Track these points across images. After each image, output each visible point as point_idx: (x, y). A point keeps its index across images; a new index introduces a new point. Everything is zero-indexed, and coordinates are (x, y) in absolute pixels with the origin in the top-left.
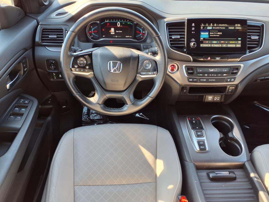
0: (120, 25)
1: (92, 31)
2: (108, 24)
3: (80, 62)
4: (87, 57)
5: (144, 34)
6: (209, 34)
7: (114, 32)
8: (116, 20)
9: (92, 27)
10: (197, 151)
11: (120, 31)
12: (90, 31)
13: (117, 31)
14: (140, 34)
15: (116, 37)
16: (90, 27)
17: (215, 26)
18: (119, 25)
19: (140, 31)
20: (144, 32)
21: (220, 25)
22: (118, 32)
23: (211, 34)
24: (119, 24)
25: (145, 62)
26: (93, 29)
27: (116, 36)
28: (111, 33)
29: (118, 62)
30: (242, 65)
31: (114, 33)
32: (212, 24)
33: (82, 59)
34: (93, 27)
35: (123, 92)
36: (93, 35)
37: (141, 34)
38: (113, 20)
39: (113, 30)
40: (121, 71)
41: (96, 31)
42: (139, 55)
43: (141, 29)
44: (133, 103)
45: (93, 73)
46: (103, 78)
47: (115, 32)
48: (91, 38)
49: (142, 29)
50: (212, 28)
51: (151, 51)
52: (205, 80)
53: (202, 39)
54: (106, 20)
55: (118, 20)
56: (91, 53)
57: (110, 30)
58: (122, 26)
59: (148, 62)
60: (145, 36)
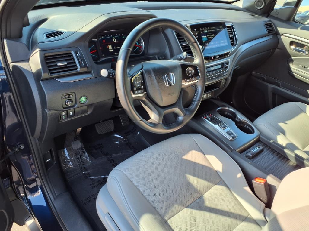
2: (104, 41)
6: (207, 37)
8: (110, 36)
10: (231, 140)
11: (118, 47)
13: (115, 48)
15: (115, 54)
17: (209, 29)
18: (115, 41)
20: (140, 45)
21: (211, 28)
23: (209, 37)
24: (114, 39)
28: (110, 51)
29: (171, 74)
30: (229, 60)
31: (112, 51)
32: (206, 28)
37: (138, 47)
38: (107, 36)
39: (110, 47)
41: (95, 51)
45: (146, 92)
47: (113, 48)
50: (208, 32)
52: (210, 79)
53: (204, 42)
54: (100, 37)
55: (113, 35)
56: (141, 70)
57: (108, 47)
58: (118, 41)
59: (190, 68)
60: (143, 49)
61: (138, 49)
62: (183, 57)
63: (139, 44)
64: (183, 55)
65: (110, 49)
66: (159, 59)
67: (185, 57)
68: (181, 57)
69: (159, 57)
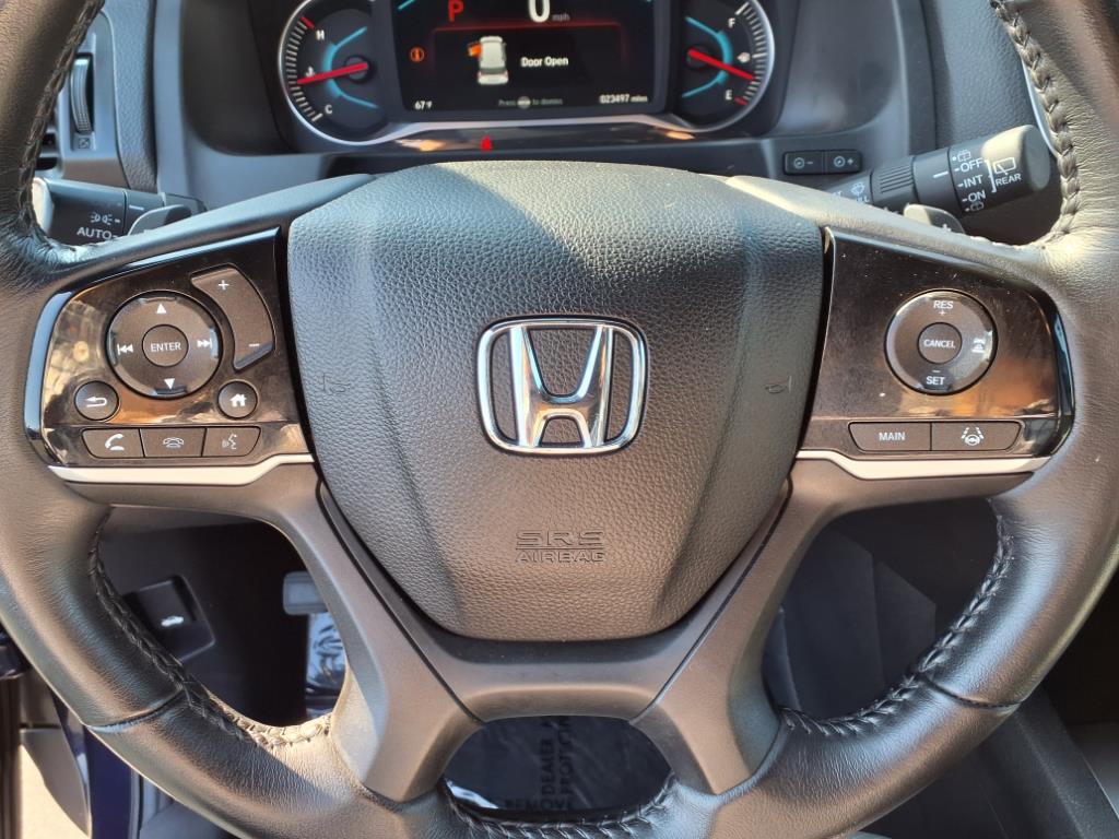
0: (553, 11)
1: (327, 65)
2: (455, 9)
3: (141, 348)
4: (221, 283)
5: (749, 70)
7: (502, 64)
9: (320, 35)
11: (551, 62)
12: (311, 72)
13: (526, 62)
14: (715, 71)
16: (310, 34)
18: (540, 12)
19: (716, 52)
20: (744, 58)
22: (537, 63)
25: (898, 313)
26: (332, 50)
27: (524, 102)
28: (484, 80)
29: (600, 327)
31: (503, 79)
33: (161, 310)
34: (332, 37)
35: (650, 653)
36: (338, 104)
37: (721, 77)
39: (491, 51)
40: (630, 431)
41: (359, 69)
42: (832, 234)
43: (721, 38)
44: (761, 771)
45: (309, 458)
46: (424, 522)
47: (512, 64)
48: (317, 125)
49: (730, 33)
51: (909, 189)
56: (272, 233)
57: (472, 52)
58: (564, 17)
59: (940, 303)
60: (758, 90)
61: (719, 90)
62: (970, 175)
63: (736, 52)
64: (977, 155)
65: (483, 64)
66: (787, 169)
67: (999, 182)
68: (957, 170)
69: (787, 156)
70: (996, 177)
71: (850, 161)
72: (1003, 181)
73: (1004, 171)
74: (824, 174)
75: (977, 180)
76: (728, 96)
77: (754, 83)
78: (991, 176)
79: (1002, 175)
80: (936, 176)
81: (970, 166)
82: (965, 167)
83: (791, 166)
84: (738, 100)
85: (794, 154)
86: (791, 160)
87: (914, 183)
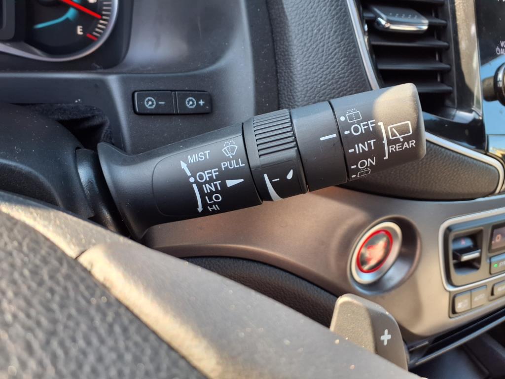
5: (97, 10)
14: (65, 8)
37: (71, 13)
60: (105, 28)
61: (70, 25)
62: (363, 138)
64: (369, 116)
66: (137, 110)
67: (393, 148)
68: (347, 132)
69: (136, 94)
70: (390, 142)
71: (201, 102)
72: (397, 148)
73: (399, 136)
74: (177, 114)
75: (369, 145)
76: (79, 31)
77: (101, 22)
78: (385, 142)
79: (397, 141)
80: (322, 139)
81: (362, 129)
82: (356, 130)
83: (142, 105)
84: (88, 35)
85: (145, 93)
86: (141, 99)
87: (297, 145)
